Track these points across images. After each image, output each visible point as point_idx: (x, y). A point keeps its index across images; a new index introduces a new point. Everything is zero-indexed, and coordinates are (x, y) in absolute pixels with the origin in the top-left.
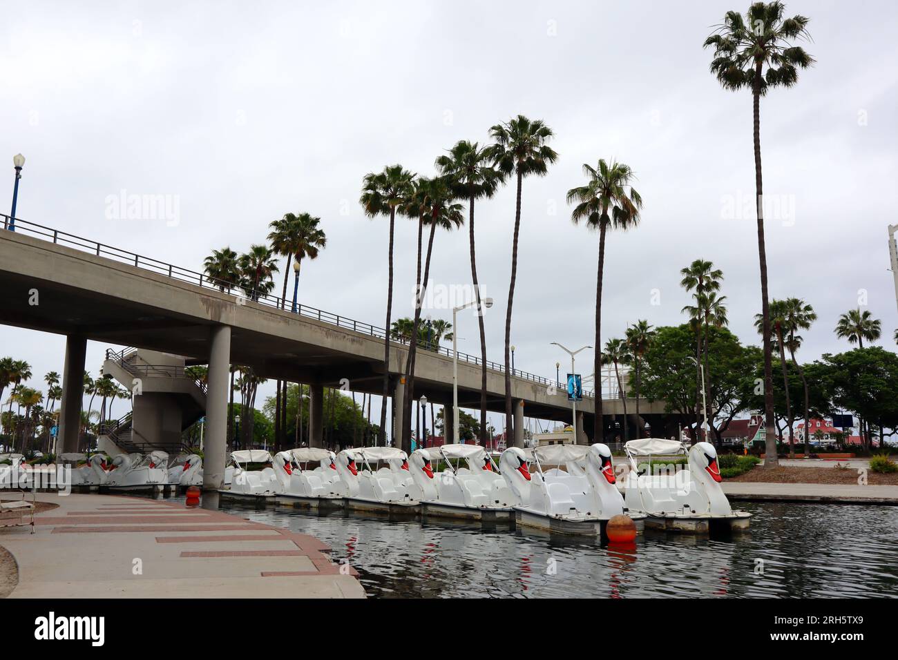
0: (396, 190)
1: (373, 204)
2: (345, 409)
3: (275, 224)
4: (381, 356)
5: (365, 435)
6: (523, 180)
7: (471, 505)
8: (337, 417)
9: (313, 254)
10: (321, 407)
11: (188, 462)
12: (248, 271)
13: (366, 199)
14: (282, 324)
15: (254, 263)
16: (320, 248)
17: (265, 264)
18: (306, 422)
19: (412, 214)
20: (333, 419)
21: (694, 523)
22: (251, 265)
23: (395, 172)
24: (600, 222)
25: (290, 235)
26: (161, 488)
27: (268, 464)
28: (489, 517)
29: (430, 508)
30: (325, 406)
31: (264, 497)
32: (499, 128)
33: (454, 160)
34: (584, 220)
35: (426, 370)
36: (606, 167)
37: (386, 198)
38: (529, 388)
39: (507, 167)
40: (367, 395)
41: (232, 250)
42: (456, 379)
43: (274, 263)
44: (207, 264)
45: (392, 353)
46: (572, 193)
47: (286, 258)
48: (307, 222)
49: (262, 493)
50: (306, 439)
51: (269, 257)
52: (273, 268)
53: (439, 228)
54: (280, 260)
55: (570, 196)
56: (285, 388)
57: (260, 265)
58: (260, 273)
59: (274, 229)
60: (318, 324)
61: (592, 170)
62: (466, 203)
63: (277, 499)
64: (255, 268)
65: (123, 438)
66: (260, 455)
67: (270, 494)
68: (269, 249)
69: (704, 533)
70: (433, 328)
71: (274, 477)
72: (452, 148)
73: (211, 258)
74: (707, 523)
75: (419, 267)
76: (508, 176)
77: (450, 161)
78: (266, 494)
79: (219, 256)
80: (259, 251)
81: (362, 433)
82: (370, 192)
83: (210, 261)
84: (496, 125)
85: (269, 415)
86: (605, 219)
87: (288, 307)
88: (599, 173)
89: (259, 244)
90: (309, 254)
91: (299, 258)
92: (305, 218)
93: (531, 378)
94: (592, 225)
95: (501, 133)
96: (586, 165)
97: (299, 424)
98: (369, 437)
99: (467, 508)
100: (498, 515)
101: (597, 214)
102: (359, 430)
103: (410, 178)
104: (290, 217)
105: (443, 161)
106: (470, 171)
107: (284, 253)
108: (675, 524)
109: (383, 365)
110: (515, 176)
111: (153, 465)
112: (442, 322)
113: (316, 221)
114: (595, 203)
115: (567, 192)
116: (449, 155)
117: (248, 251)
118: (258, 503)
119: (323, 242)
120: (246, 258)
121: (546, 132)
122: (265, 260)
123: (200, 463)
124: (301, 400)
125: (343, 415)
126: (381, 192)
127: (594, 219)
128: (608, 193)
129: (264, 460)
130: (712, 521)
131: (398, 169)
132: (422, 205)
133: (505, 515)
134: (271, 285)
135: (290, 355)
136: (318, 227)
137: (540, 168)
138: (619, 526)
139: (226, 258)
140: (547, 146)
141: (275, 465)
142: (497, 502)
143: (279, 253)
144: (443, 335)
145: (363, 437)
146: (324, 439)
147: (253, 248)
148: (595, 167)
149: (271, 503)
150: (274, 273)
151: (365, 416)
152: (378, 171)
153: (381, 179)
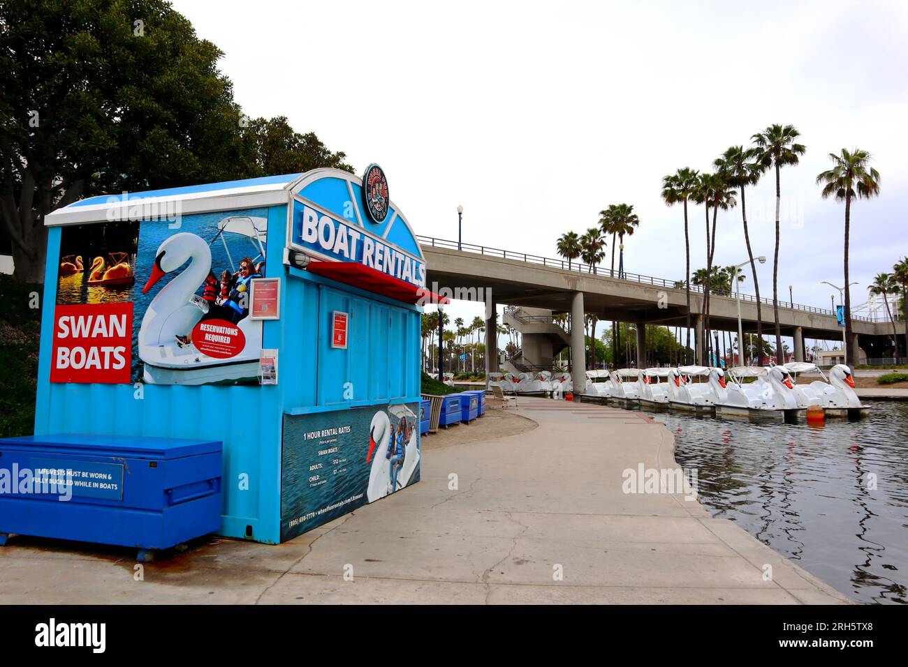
0: (686, 185)
1: (671, 197)
2: (662, 336)
3: (603, 212)
4: (684, 303)
5: (678, 355)
6: (781, 170)
7: (691, 403)
8: (656, 342)
9: (631, 231)
10: (644, 336)
11: (563, 377)
12: (586, 246)
13: (665, 194)
14: (615, 287)
15: (590, 241)
16: (635, 227)
17: (597, 241)
18: (633, 347)
19: (699, 201)
20: (654, 344)
21: (839, 411)
22: (588, 242)
23: (685, 173)
24: (847, 195)
25: (613, 220)
26: (549, 393)
27: (608, 378)
28: (699, 410)
29: (673, 404)
30: (647, 335)
31: (606, 398)
32: (759, 135)
33: (726, 161)
34: (833, 195)
35: (719, 308)
36: (848, 154)
37: (679, 191)
38: (805, 317)
39: (767, 162)
40: (678, 328)
41: (574, 233)
42: (740, 315)
43: (603, 239)
44: (558, 244)
45: (692, 299)
46: (820, 177)
47: (612, 235)
48: (625, 209)
49: (605, 396)
50: (634, 358)
51: (600, 235)
52: (603, 243)
53: (720, 210)
54: (608, 238)
55: (820, 179)
56: (618, 327)
57: (594, 242)
58: (595, 246)
59: (602, 217)
60: (639, 285)
61: (837, 158)
62: (738, 190)
63: (613, 399)
64: (591, 243)
65: (518, 362)
66: (603, 373)
67: (609, 396)
68: (599, 230)
69: (845, 417)
70: (727, 273)
71: (612, 386)
72: (724, 153)
73: (561, 239)
74: (847, 411)
75: (708, 234)
76: (768, 168)
77: (723, 162)
78: (607, 396)
79: (566, 237)
80: (593, 232)
81: (676, 354)
82: (668, 188)
83: (560, 241)
84: (756, 134)
85: (606, 343)
86: (851, 193)
87: (616, 275)
88: (843, 159)
89: (592, 228)
90: (628, 232)
91: (621, 236)
92: (624, 206)
93: (807, 310)
94: (839, 198)
95: (761, 139)
96: (831, 154)
97: (628, 349)
98: (681, 357)
99: (689, 405)
100: (704, 408)
101: (844, 190)
102: (673, 352)
103: (695, 175)
104: (613, 207)
105: (718, 162)
106: (740, 167)
107: (610, 232)
108: (827, 412)
109: (686, 308)
110: (774, 168)
111: (542, 379)
112: (733, 268)
113: (630, 210)
114: (841, 182)
115: (817, 176)
116: (721, 157)
117: (585, 233)
118: (603, 401)
119: (637, 222)
120: (584, 238)
121: (795, 134)
122: (597, 238)
123: (570, 378)
124: (629, 331)
125: (660, 341)
126: (675, 188)
127: (841, 194)
128: (850, 174)
129: (606, 376)
130: (850, 410)
131: (687, 170)
132: (705, 194)
133: (708, 409)
134: (603, 255)
135: (621, 305)
136: (633, 213)
137: (793, 160)
138: (816, 411)
139: (571, 238)
140: (797, 143)
141: (612, 379)
142: (707, 401)
143: (607, 232)
144: (735, 278)
145: (677, 357)
146: (647, 359)
147: (588, 230)
148: (839, 154)
149: (610, 402)
150: (603, 247)
151: (678, 341)
152: (673, 173)
153: (675, 179)
